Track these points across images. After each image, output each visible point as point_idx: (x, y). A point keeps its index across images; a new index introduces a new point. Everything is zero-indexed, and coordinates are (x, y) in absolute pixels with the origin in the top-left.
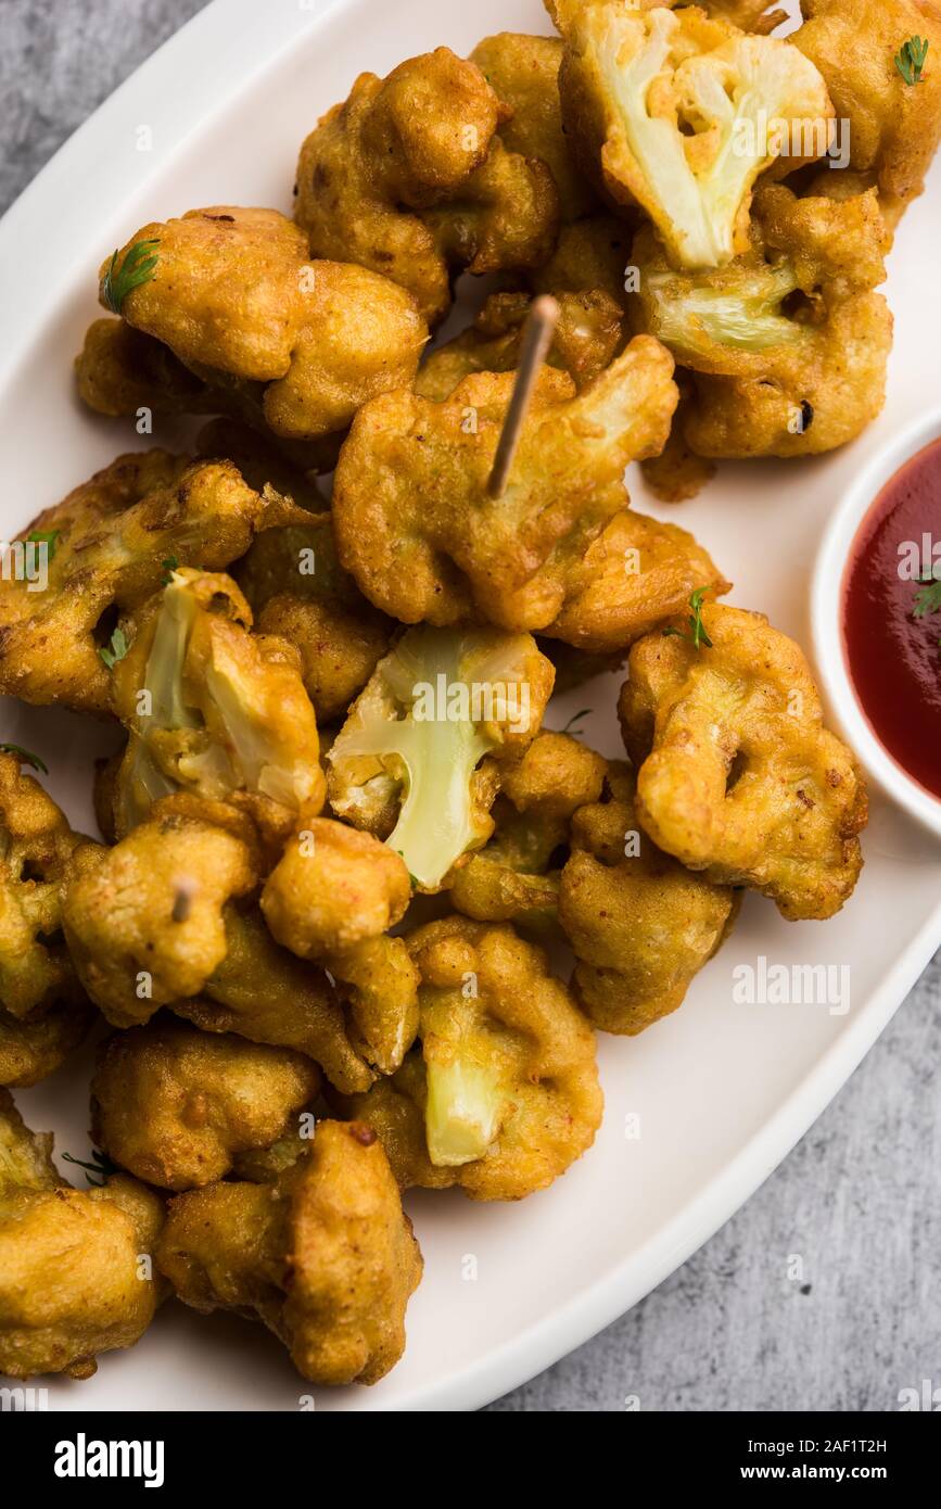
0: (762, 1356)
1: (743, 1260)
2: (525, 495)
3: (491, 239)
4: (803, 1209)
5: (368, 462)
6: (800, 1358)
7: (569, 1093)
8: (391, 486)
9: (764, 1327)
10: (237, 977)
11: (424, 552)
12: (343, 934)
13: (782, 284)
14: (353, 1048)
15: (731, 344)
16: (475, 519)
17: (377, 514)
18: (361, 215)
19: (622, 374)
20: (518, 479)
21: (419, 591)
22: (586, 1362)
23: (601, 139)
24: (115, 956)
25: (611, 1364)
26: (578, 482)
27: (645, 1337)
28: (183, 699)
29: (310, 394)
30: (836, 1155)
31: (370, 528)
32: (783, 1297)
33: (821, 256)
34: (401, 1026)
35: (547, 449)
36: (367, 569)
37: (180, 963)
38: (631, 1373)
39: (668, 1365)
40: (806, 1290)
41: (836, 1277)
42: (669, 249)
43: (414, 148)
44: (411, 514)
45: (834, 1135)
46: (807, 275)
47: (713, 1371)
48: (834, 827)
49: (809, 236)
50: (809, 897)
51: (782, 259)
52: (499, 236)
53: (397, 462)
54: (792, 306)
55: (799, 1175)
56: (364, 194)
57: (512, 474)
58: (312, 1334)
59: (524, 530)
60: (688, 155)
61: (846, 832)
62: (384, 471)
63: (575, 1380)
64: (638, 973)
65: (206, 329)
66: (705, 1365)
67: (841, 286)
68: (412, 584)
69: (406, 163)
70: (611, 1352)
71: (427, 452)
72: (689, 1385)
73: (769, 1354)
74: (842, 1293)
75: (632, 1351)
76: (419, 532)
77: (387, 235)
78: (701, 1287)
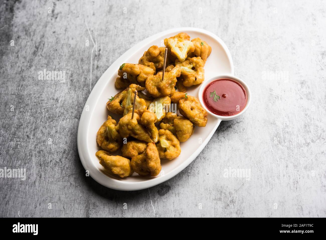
0: (203, 181)
1: (200, 172)
2: (166, 80)
3: (160, 64)
4: (206, 166)
5: (149, 80)
6: (208, 181)
7: (177, 147)
8: (152, 82)
9: (203, 178)
10: (138, 129)
11: (156, 87)
12: (150, 120)
13: (192, 66)
14: (151, 139)
15: (187, 71)
16: (161, 83)
17: (150, 85)
18: (146, 62)
19: (175, 69)
20: (165, 79)
21: (155, 91)
22: (182, 184)
23: (171, 49)
24: (125, 124)
25: (185, 184)
26: (171, 77)
27: (189, 181)
28: (131, 102)
29: (142, 76)
30: (210, 160)
31: (150, 86)
32: (205, 175)
33: (195, 63)
34: (157, 137)
35: (168, 75)
36: (150, 90)
37: (133, 123)
38: (188, 185)
39: (192, 184)
40: (208, 174)
41: (211, 173)
42: (179, 59)
43: (152, 53)
44: (154, 84)
45: (209, 158)
46: (194, 65)
47: (198, 184)
48: (204, 116)
49: (194, 60)
50: (202, 123)
51: (191, 64)
52: (161, 64)
53: (152, 80)
54: (193, 68)
55: (205, 162)
56: (146, 60)
57: (164, 78)
58: (149, 161)
59: (166, 83)
60: (180, 50)
61: (205, 117)
62: (151, 81)
63: (181, 186)
64: (183, 130)
65: (131, 69)
66: (197, 183)
67: (198, 65)
68: (155, 90)
69: (151, 55)
70: (185, 183)
71: (155, 78)
72: (195, 185)
73: (204, 181)
74: (212, 174)
75: (188, 182)
76: (155, 86)
77: (149, 64)
78: (195, 175)
